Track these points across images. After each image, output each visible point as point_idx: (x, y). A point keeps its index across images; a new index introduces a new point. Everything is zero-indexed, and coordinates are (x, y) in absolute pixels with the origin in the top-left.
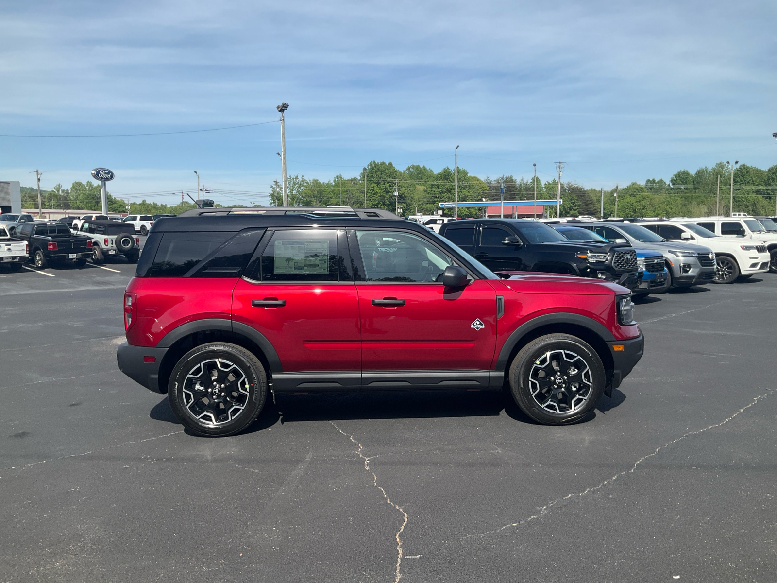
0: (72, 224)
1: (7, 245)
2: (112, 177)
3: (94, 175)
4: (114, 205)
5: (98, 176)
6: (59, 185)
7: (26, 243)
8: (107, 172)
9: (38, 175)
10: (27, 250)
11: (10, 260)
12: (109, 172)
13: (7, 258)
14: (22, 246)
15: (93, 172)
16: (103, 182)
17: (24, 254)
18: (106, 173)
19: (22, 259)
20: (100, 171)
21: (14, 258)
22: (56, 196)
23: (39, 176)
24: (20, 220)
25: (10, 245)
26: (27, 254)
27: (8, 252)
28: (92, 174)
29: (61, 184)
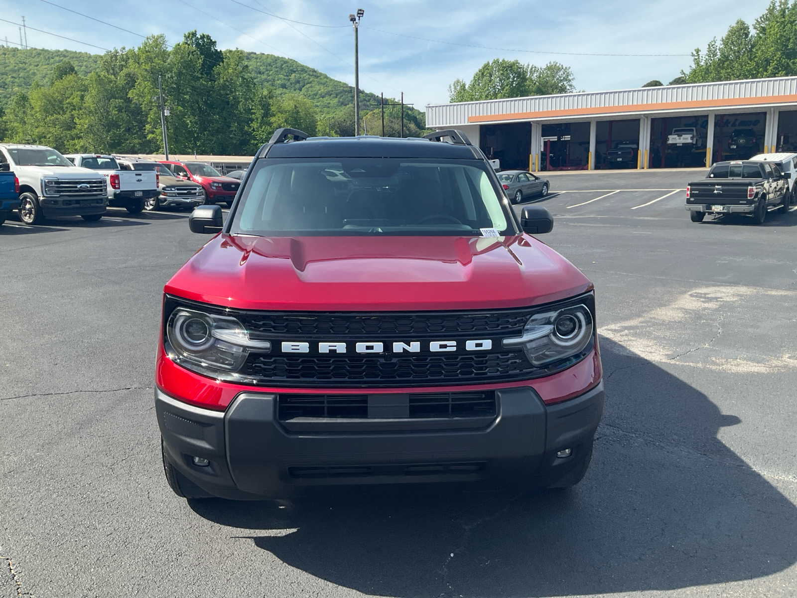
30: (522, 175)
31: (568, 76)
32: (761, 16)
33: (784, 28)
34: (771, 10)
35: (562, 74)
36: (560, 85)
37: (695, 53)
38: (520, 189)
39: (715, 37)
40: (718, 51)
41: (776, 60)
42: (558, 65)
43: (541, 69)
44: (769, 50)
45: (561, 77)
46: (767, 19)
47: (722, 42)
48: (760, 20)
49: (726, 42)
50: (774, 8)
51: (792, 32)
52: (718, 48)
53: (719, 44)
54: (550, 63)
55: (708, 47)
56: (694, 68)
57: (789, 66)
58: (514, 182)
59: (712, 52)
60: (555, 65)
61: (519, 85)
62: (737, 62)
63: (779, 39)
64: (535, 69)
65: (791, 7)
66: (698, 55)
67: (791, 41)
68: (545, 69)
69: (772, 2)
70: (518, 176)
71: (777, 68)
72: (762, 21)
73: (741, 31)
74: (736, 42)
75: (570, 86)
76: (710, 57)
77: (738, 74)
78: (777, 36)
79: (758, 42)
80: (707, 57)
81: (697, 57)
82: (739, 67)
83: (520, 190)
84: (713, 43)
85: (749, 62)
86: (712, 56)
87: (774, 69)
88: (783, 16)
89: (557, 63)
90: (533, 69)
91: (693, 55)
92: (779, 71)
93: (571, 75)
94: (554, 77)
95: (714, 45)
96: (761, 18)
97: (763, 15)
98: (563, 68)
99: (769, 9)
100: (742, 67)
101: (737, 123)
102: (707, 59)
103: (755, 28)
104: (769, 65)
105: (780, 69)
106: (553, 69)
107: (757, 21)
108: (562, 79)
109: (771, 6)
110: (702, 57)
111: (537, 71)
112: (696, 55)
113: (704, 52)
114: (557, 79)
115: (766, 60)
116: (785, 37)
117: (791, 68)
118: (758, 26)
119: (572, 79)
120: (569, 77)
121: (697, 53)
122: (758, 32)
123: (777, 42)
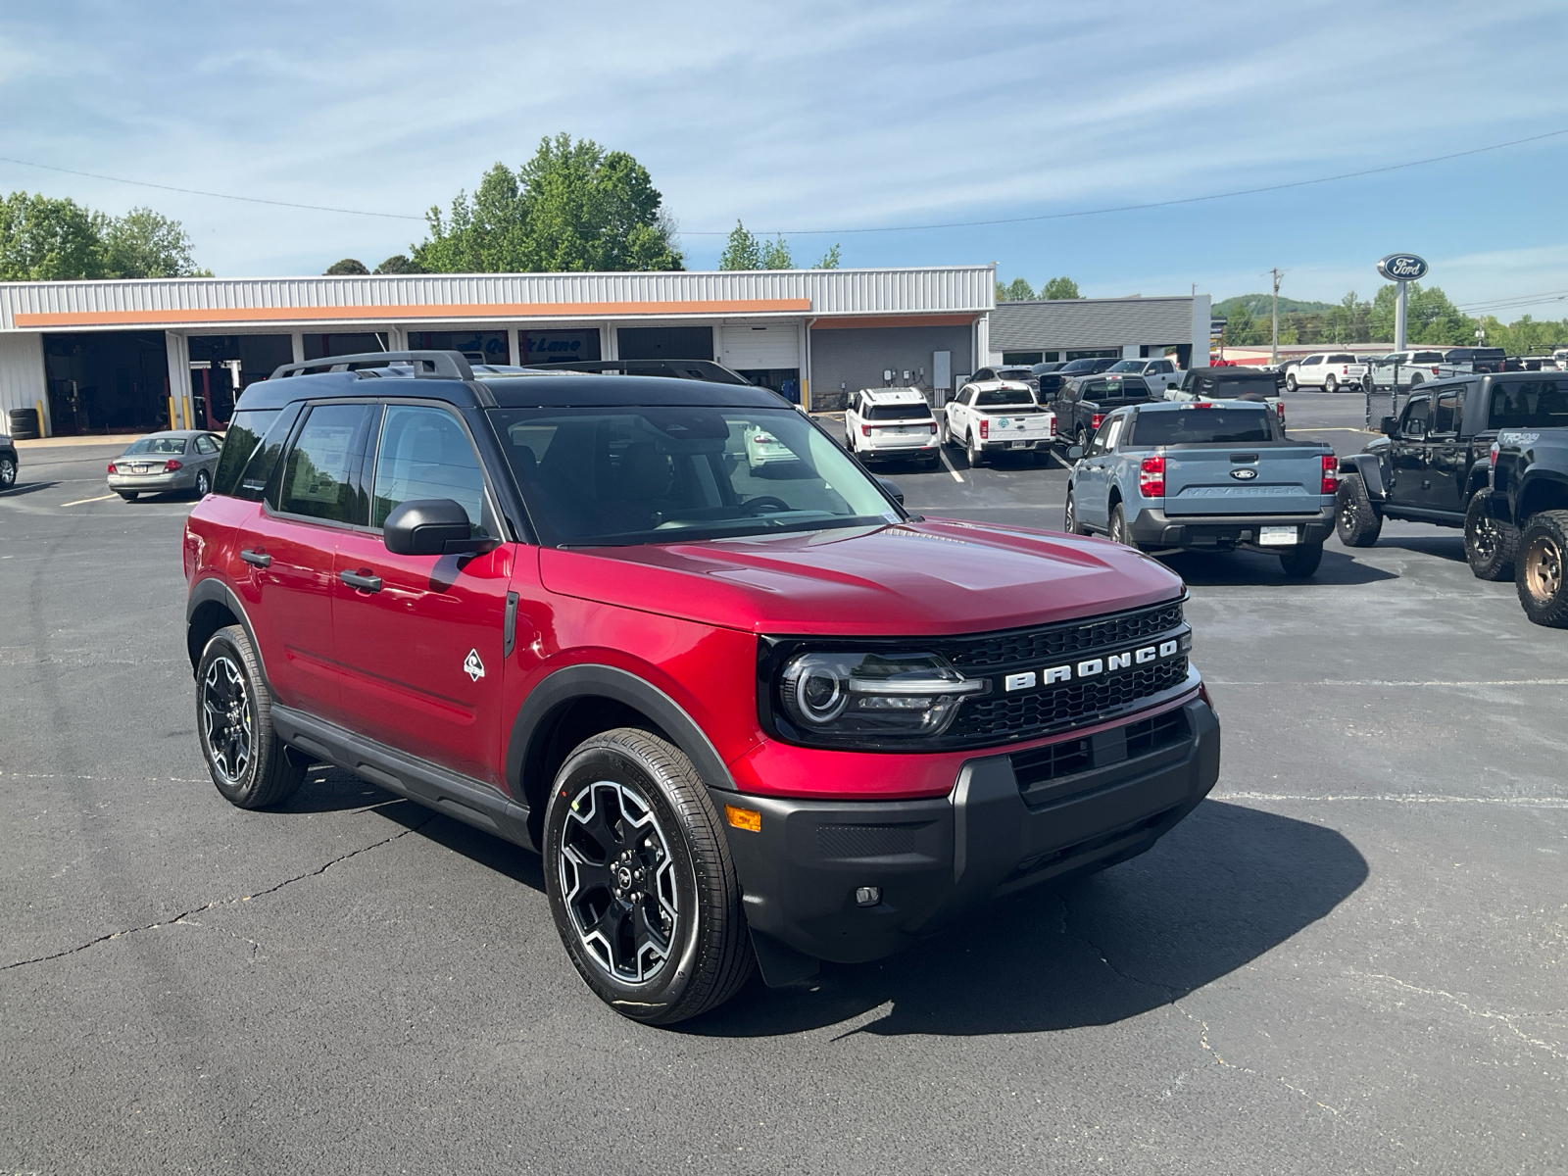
0: (1285, 374)
1: (1017, 420)
2: (1422, 271)
3: (1382, 270)
4: (1462, 330)
5: (1391, 270)
6: (1352, 295)
7: (1052, 415)
8: (1412, 261)
9: (1276, 278)
10: (1052, 429)
11: (1022, 447)
12: (1417, 261)
13: (1018, 442)
14: (1044, 421)
15: (1382, 264)
16: (1402, 284)
17: (1047, 435)
18: (1408, 264)
19: (1045, 445)
20: (1396, 259)
21: (1029, 443)
22: (1344, 318)
23: (1278, 281)
24: (1147, 371)
25: (1023, 420)
26: (1052, 435)
27: (1018, 432)
28: (1379, 268)
29: (1356, 292)
30: (202, 439)
31: (178, 239)
32: (530, 161)
33: (569, 186)
34: (545, 153)
35: (164, 236)
36: (162, 256)
37: (431, 214)
38: (202, 467)
39: (463, 190)
40: (470, 215)
41: (567, 240)
42: (153, 215)
43: (117, 218)
44: (551, 220)
45: (163, 241)
46: (540, 168)
47: (475, 200)
48: (529, 169)
49: (483, 200)
50: (548, 149)
51: (584, 195)
52: (470, 209)
53: (471, 203)
54: (136, 210)
55: (453, 207)
56: (433, 242)
57: (588, 251)
58: (189, 453)
59: (460, 216)
60: (149, 215)
61: (80, 250)
62: (505, 238)
63: (567, 204)
64: (103, 221)
65: (574, 152)
66: (438, 219)
67: (585, 209)
68: (126, 221)
69: (544, 140)
70: (196, 441)
71: (570, 255)
72: (532, 170)
73: (500, 184)
74: (499, 202)
75: (186, 259)
76: (459, 224)
77: (509, 258)
78: (562, 199)
79: (534, 207)
80: (454, 225)
81: (435, 223)
82: (510, 247)
83: (204, 470)
84: (461, 201)
85: (525, 239)
86: (461, 222)
87: (565, 254)
88: (566, 163)
89: (151, 211)
90: (99, 219)
91: (429, 219)
92: (574, 259)
93: (185, 238)
94: (147, 239)
95: (462, 203)
96: (529, 164)
97: (533, 161)
98: (165, 223)
99: (541, 149)
100: (514, 247)
101: (546, 346)
102: (453, 228)
103: (523, 181)
104: (557, 248)
105: (574, 255)
106: (145, 224)
107: (525, 169)
108: (166, 243)
109: (542, 147)
110: (445, 223)
111: (109, 224)
112: (434, 218)
113: (447, 216)
114: (156, 244)
115: (551, 239)
116: (574, 201)
117: (591, 255)
118: (527, 178)
119: (189, 247)
120: (181, 242)
121: (436, 215)
122: (529, 188)
123: (565, 209)
